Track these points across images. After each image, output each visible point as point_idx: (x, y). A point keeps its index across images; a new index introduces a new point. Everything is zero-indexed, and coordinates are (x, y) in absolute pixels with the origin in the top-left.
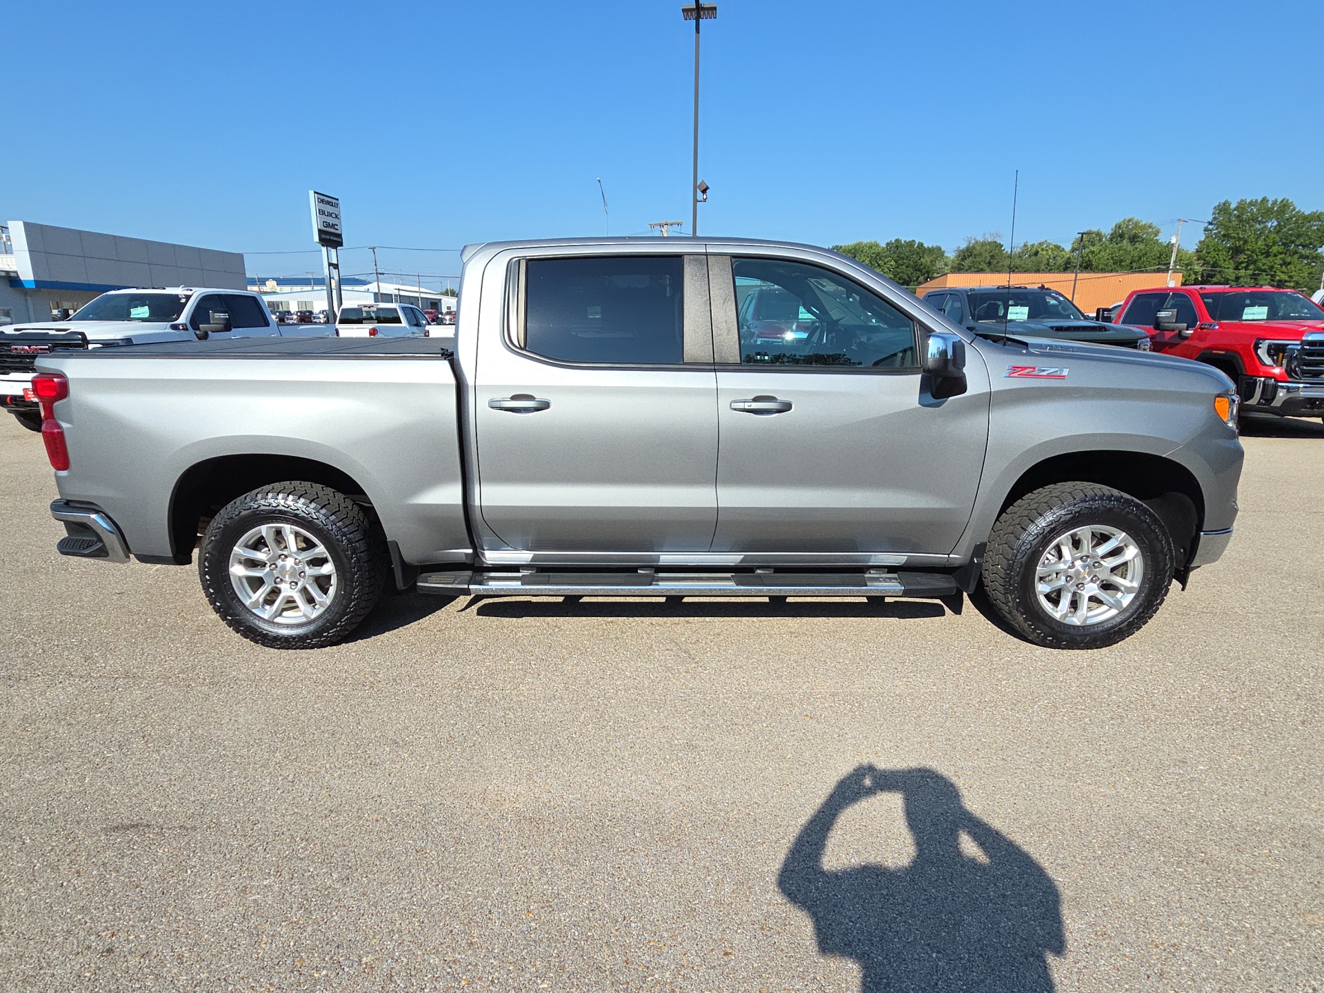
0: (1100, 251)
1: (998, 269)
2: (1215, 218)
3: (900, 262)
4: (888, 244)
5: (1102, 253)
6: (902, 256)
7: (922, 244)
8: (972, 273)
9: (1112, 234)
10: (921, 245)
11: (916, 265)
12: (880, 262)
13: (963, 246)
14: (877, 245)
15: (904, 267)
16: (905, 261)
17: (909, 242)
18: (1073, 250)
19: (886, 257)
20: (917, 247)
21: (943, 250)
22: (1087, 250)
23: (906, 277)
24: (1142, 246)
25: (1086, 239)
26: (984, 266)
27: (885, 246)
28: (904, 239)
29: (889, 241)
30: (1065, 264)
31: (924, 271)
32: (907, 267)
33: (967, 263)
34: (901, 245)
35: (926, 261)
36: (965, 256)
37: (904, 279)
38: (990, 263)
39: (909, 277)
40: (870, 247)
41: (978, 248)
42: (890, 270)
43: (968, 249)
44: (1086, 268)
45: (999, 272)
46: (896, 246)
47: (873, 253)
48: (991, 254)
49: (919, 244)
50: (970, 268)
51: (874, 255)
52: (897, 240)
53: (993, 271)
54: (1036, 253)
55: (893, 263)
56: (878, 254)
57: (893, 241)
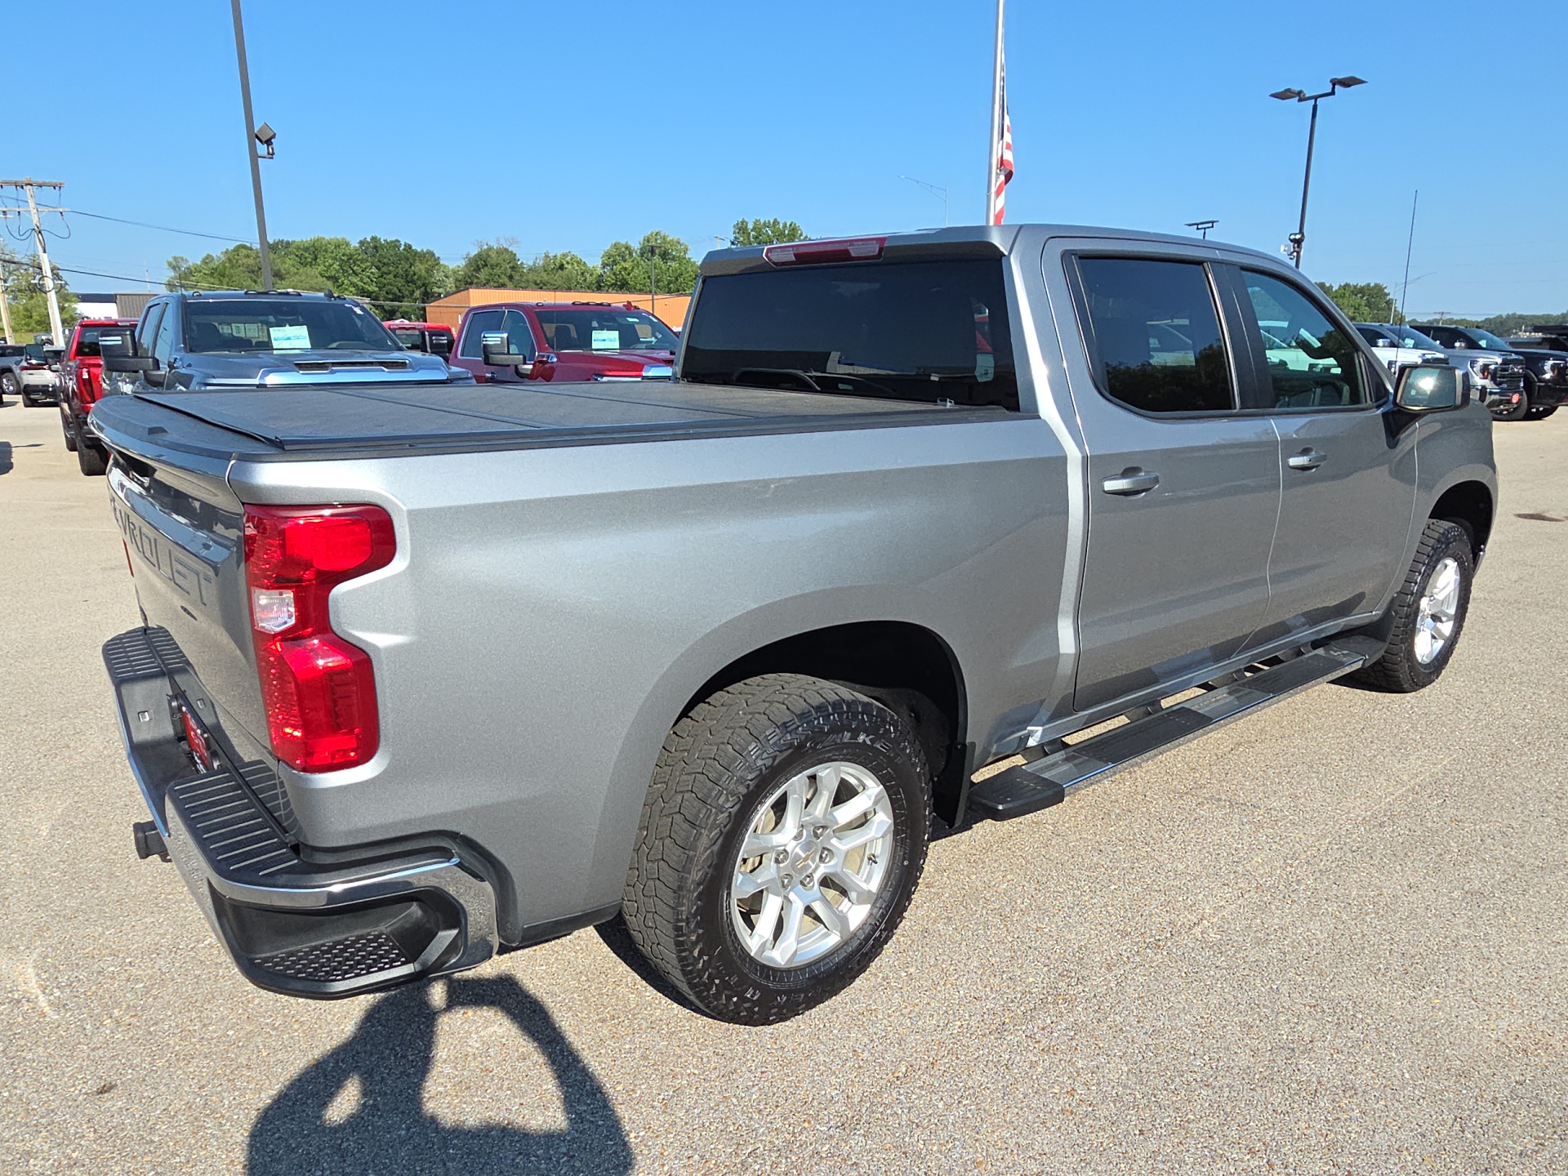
0: (633, 268)
1: (523, 285)
2: (736, 238)
3: (384, 269)
4: (362, 243)
5: (636, 271)
6: (386, 260)
7: (410, 247)
8: (490, 288)
9: (641, 249)
10: (408, 247)
11: (407, 275)
12: (355, 268)
13: (474, 252)
14: (347, 244)
15: (391, 276)
16: (391, 268)
17: (392, 242)
18: (604, 265)
19: (362, 261)
20: (404, 249)
21: (437, 256)
22: (619, 267)
23: (395, 290)
24: (674, 265)
25: (617, 255)
26: (505, 280)
27: (357, 245)
28: (385, 237)
29: (362, 239)
30: (597, 282)
31: (419, 283)
32: (395, 276)
33: (483, 275)
34: (381, 245)
35: (420, 270)
36: (478, 266)
37: (394, 294)
38: (511, 278)
39: (400, 291)
40: (338, 246)
41: (494, 255)
42: (372, 281)
43: (479, 255)
44: (621, 288)
45: (524, 288)
46: (374, 248)
47: (343, 255)
48: (511, 265)
49: (405, 245)
50: (488, 281)
51: (345, 258)
52: (374, 239)
53: (516, 288)
54: (562, 267)
55: (374, 270)
56: (350, 257)
57: (369, 240)
